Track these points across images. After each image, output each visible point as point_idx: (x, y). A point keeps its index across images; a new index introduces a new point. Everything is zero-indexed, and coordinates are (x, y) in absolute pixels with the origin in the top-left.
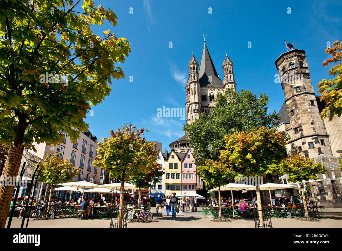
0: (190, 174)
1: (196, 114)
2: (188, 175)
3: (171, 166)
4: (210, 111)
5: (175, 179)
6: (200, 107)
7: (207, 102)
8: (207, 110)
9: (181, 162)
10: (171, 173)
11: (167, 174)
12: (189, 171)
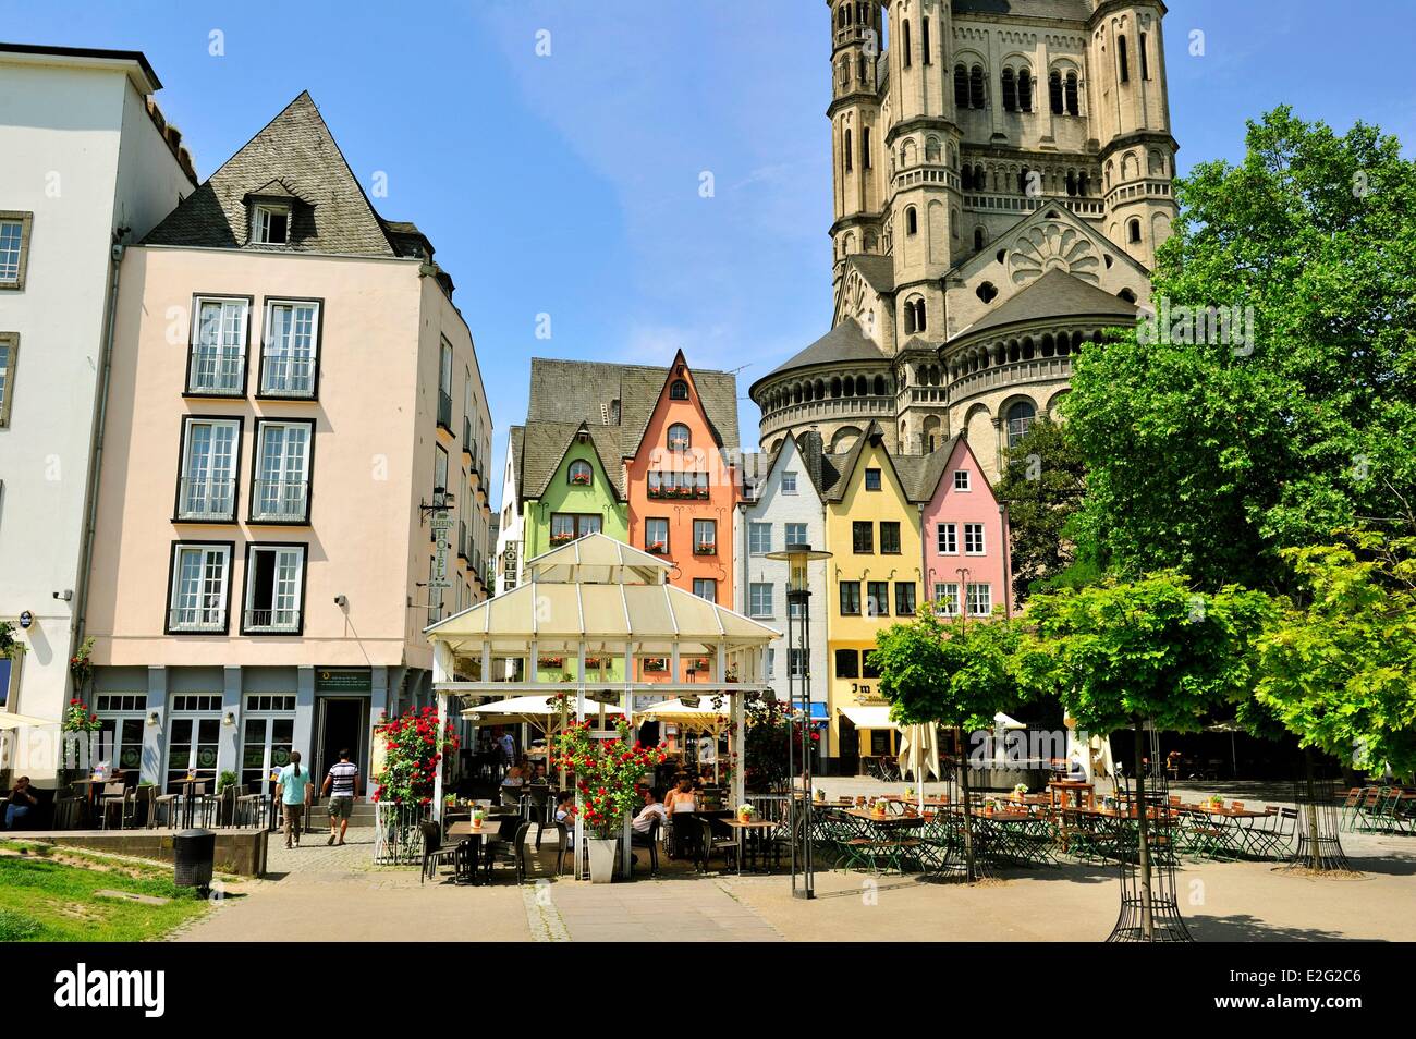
0: (971, 587)
1: (932, 196)
2: (960, 594)
3: (862, 537)
4: (1002, 175)
5: (888, 618)
6: (954, 153)
7: (990, 115)
8: (990, 172)
9: (919, 511)
10: (863, 578)
11: (842, 583)
12: (962, 571)
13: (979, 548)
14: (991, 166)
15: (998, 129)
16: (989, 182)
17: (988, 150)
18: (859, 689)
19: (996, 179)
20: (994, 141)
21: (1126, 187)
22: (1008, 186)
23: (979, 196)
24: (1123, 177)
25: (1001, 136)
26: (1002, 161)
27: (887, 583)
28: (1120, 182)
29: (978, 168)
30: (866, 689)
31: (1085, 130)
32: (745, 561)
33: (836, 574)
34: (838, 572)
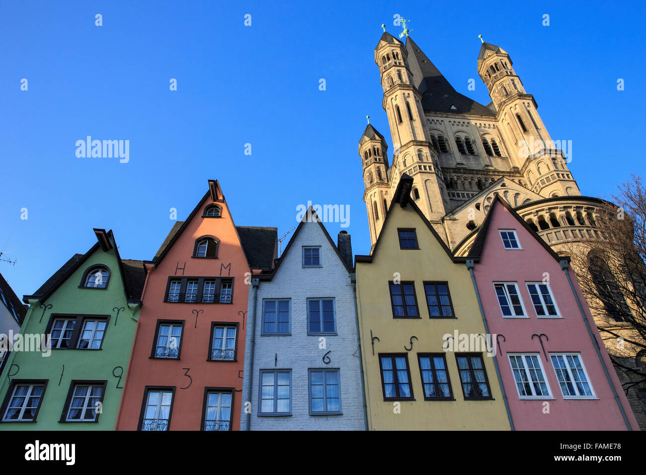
1: (426, 177)
4: (467, 183)
5: (453, 403)
6: (436, 161)
7: (453, 155)
8: (459, 182)
9: (469, 269)
10: (410, 348)
11: (382, 356)
12: (539, 337)
13: (552, 311)
14: (458, 178)
15: (459, 161)
16: (460, 186)
17: (456, 170)
19: (463, 184)
20: (458, 166)
21: (544, 178)
22: (471, 188)
23: (455, 192)
24: (540, 174)
25: (462, 164)
26: (465, 175)
27: (443, 355)
28: (539, 176)
29: (452, 179)
31: (509, 163)
32: (253, 342)
33: (373, 343)
34: (376, 341)
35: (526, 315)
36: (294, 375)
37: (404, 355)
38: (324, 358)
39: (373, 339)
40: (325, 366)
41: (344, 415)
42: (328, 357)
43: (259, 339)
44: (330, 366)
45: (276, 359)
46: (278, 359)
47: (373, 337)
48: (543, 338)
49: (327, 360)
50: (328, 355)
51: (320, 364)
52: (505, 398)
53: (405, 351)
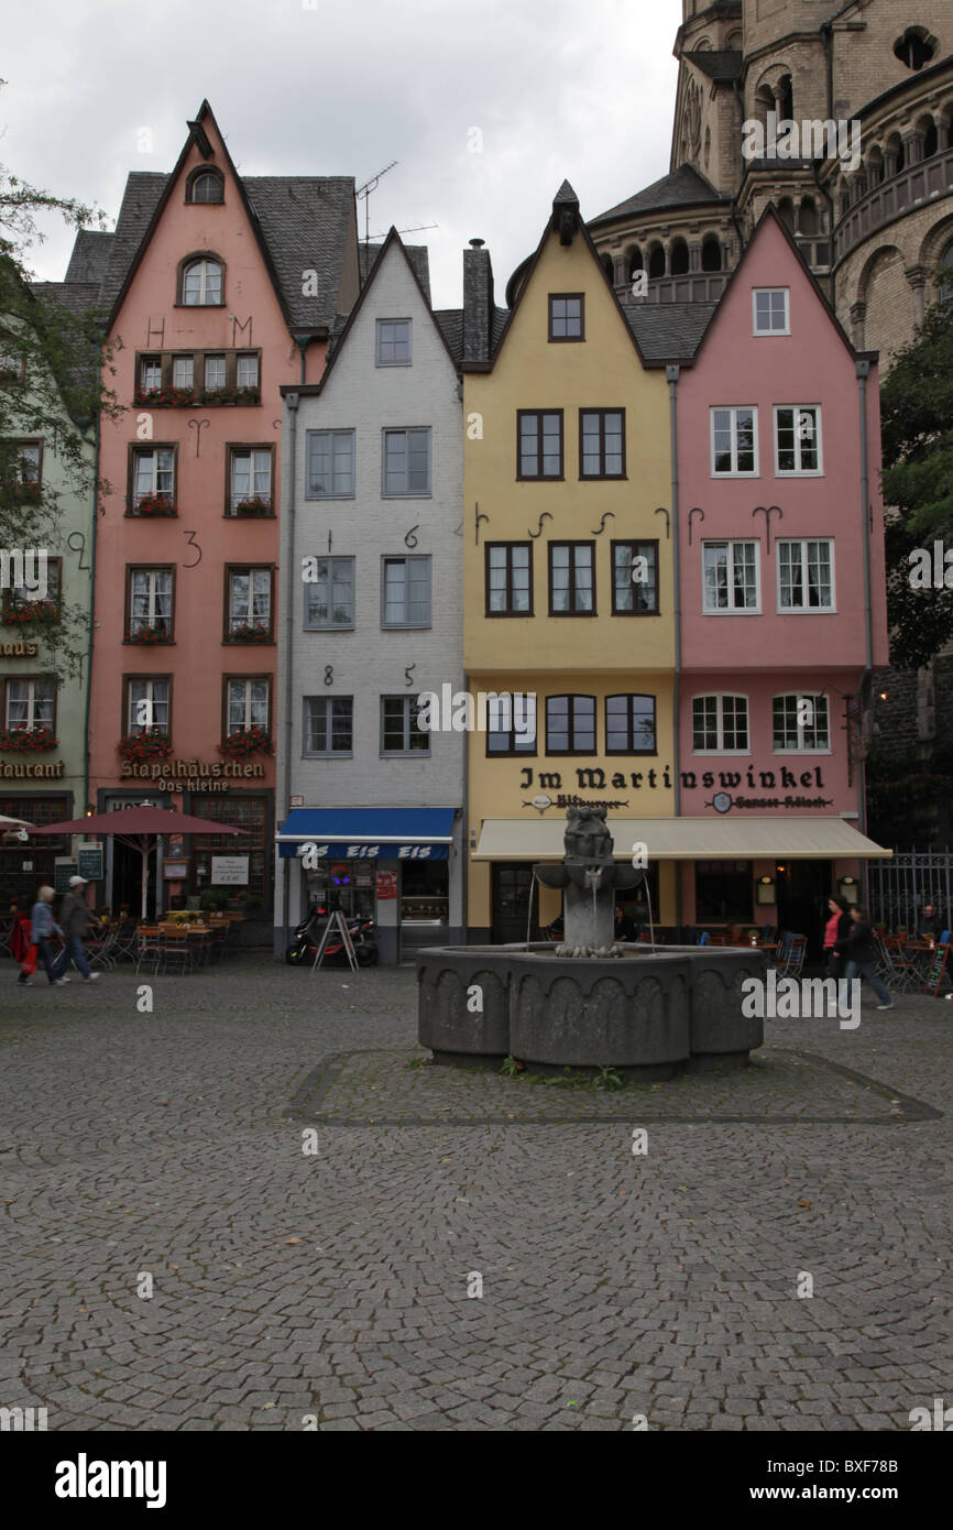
0: (787, 549)
2: (763, 561)
3: (535, 445)
5: (594, 619)
9: (669, 382)
10: (536, 533)
11: (489, 545)
12: (768, 512)
13: (809, 462)
18: (537, 781)
27: (592, 544)
30: (550, 780)
32: (292, 512)
33: (477, 526)
34: (482, 522)
35: (756, 472)
36: (359, 566)
37: (529, 544)
38: (406, 539)
39: (478, 520)
40: (407, 551)
41: (434, 629)
42: (413, 537)
43: (302, 507)
44: (416, 551)
45: (330, 541)
46: (333, 539)
47: (480, 513)
48: (774, 515)
49: (411, 542)
50: (414, 534)
51: (400, 548)
52: (679, 613)
53: (528, 538)
